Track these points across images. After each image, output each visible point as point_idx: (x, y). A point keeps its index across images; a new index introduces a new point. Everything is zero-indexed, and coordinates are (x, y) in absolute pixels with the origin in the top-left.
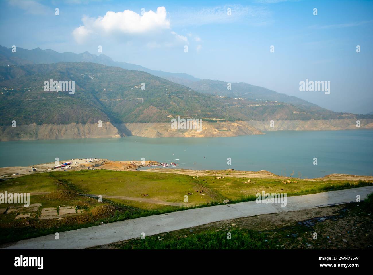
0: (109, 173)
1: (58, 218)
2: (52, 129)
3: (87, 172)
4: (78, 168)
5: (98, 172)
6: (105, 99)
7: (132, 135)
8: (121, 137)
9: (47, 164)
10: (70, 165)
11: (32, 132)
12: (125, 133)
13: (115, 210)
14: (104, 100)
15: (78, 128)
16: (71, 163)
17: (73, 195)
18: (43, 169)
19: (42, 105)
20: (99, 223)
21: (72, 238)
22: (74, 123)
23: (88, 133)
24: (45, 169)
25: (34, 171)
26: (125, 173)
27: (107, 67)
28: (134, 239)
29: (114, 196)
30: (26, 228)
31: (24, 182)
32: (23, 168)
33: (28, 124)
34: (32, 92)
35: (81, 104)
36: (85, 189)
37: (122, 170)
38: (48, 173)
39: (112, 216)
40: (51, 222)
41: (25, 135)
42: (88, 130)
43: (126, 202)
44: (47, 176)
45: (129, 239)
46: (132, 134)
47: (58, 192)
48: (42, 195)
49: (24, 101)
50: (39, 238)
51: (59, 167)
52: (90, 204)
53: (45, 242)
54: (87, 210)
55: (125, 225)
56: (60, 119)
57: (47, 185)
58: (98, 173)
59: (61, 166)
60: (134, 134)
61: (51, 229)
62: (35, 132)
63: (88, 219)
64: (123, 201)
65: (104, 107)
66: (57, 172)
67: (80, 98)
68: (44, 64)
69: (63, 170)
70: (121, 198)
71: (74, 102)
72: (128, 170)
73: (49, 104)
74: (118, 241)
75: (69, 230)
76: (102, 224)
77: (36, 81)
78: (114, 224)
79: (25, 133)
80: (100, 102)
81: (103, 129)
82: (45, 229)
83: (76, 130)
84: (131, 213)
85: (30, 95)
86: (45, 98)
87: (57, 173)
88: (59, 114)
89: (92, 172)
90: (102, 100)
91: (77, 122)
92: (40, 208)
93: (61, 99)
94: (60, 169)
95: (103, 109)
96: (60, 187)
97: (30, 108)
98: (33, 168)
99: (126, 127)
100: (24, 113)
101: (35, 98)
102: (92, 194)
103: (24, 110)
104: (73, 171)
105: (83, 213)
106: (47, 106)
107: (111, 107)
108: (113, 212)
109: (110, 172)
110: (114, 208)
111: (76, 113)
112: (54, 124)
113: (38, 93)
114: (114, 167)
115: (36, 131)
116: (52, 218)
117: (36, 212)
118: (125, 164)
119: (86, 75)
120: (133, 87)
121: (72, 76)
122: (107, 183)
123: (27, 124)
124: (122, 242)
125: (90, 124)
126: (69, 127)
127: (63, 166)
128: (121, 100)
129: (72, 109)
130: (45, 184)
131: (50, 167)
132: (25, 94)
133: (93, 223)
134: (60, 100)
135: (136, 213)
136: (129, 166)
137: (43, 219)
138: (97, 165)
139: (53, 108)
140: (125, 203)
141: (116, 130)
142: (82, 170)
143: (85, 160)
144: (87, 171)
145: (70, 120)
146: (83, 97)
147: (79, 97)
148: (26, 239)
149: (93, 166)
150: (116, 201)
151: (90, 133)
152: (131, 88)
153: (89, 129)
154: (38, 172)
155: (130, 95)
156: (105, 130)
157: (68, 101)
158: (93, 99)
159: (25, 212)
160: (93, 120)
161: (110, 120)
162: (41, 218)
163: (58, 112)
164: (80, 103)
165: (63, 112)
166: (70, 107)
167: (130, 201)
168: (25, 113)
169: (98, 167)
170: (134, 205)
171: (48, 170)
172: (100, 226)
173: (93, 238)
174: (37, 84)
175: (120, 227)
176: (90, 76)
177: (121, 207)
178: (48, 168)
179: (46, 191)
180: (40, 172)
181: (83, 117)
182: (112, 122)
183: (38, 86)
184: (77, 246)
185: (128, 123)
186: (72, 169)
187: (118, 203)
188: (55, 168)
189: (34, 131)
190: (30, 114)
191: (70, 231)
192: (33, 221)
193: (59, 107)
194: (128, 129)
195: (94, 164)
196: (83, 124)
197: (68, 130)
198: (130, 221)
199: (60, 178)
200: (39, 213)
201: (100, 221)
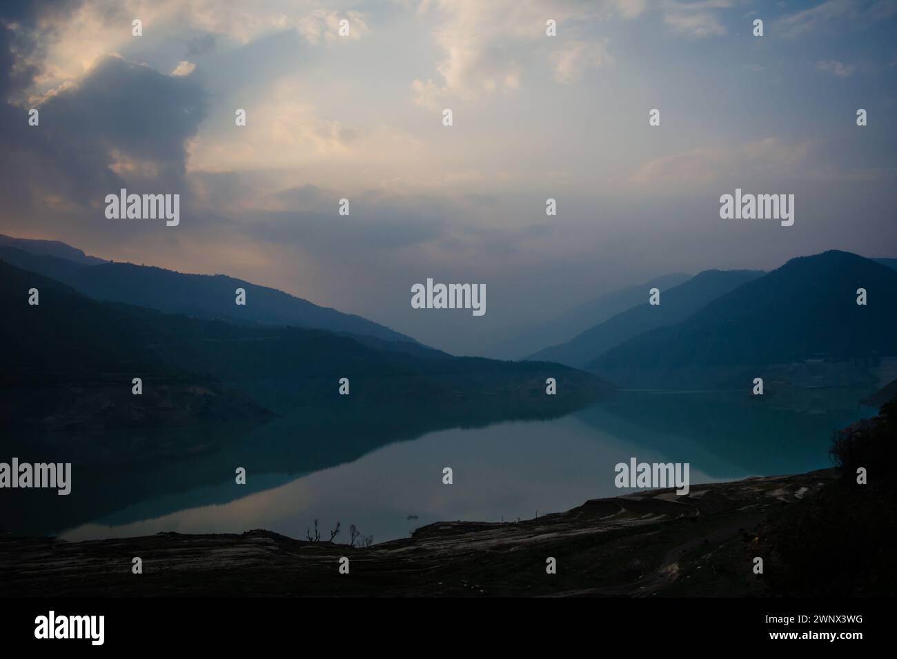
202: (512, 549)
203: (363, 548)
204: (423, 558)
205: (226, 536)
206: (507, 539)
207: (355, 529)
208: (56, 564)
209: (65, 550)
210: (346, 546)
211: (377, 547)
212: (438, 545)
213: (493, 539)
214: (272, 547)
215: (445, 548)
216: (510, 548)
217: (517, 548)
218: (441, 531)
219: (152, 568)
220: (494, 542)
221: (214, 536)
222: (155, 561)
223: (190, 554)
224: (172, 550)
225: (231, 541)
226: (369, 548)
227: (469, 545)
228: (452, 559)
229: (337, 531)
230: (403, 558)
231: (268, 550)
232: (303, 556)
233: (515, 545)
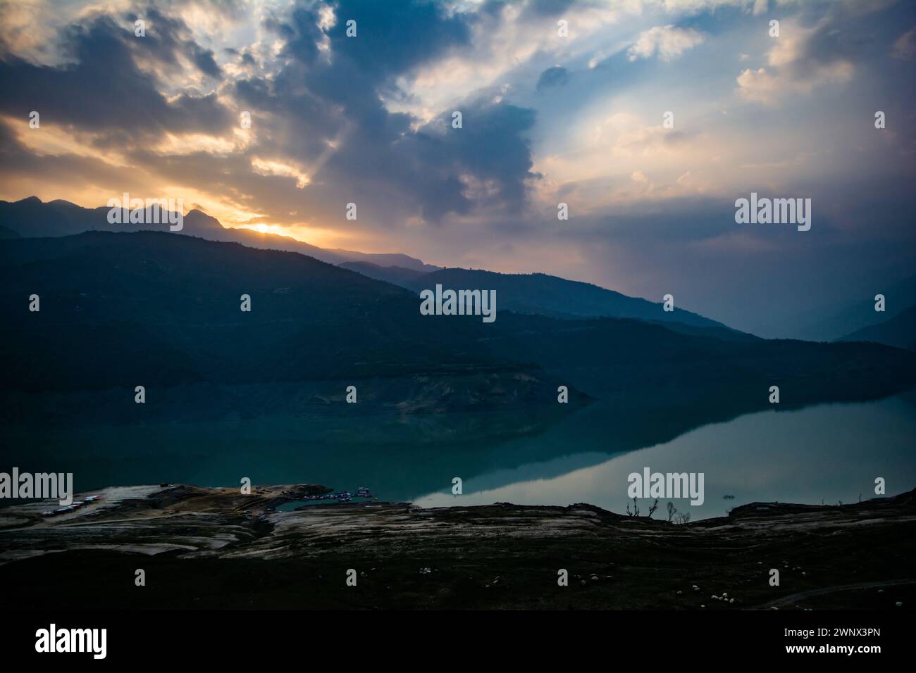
94: (69, 515)
202: (835, 533)
203: (681, 524)
204: (740, 537)
205: (553, 508)
206: (829, 522)
207: (672, 507)
208: (413, 526)
209: (419, 515)
210: (664, 521)
211: (695, 524)
212: (757, 525)
213: (813, 521)
214: (595, 520)
215: (763, 529)
216: (833, 532)
217: (840, 532)
218: (758, 511)
219: (490, 534)
220: (815, 525)
221: (542, 508)
222: (494, 527)
223: (522, 523)
224: (507, 519)
225: (557, 512)
226: (687, 525)
227: (788, 527)
228: (770, 539)
229: (655, 508)
230: (720, 536)
231: (592, 522)
232: (623, 530)
233: (837, 528)
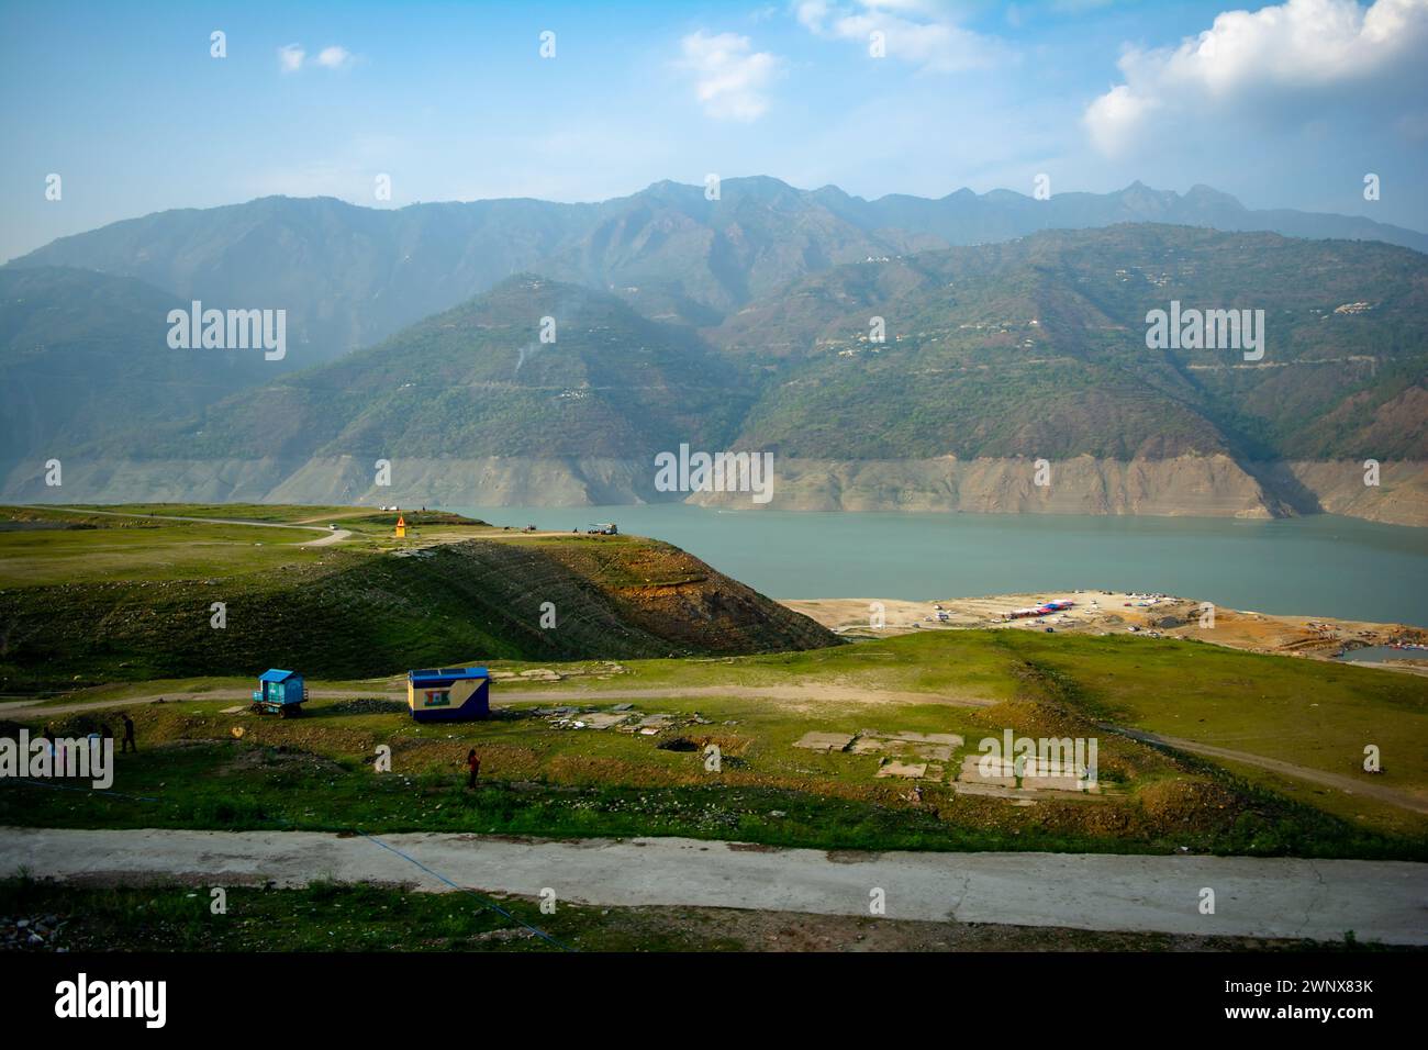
0: (1217, 657)
1: (1018, 800)
2: (1007, 476)
3: (1128, 643)
4: (1096, 624)
5: (1172, 648)
6: (1209, 365)
7: (1320, 511)
8: (1270, 517)
9: (988, 601)
10: (1067, 613)
11: (939, 485)
12: (1287, 500)
13: (1233, 806)
14: (1205, 367)
15: (1101, 475)
16: (1073, 605)
17: (1072, 724)
18: (973, 615)
19: (976, 391)
20: (1170, 847)
21: (1067, 881)
22: (1088, 457)
23: (1139, 495)
24: (981, 617)
25: (943, 619)
26: (1286, 667)
27: (1220, 237)
28: (1313, 941)
29: (1232, 752)
30: (909, 813)
31: (910, 656)
32: (909, 608)
33: (929, 457)
34: (943, 346)
35: (1115, 383)
36: (1119, 710)
37: (1273, 653)
38: (989, 631)
39: (1225, 831)
40: (993, 809)
41: (917, 494)
42: (1140, 484)
43: (1285, 784)
44: (985, 644)
45: (1293, 935)
46: (1320, 507)
47: (1022, 705)
48: (967, 708)
49: (915, 376)
50: (952, 855)
51: (1027, 615)
52: (1136, 767)
53: (971, 874)
54: (1124, 788)
55: (1277, 878)
56: (1039, 441)
57: (987, 673)
58: (1175, 653)
59: (1034, 610)
60: (1331, 506)
61: (993, 833)
62: (950, 484)
63: (1127, 823)
64: (1272, 776)
65: (1206, 395)
66: (1021, 631)
67: (1113, 361)
68: (985, 242)
69: (1041, 629)
70: (1263, 765)
71: (1089, 379)
72: (1296, 654)
73: (999, 388)
74: (1244, 934)
75: (1058, 852)
76: (1183, 852)
77: (956, 305)
78: (1230, 862)
79: (920, 488)
80: (1189, 376)
81: (1198, 484)
82: (971, 831)
83: (1095, 481)
84: (1305, 833)
85: (938, 356)
86: (988, 364)
87: (1021, 635)
88: (1035, 421)
89: (1148, 645)
90: (1196, 367)
91: (1100, 451)
92: (960, 752)
93: (1041, 366)
94: (1031, 621)
95: (1199, 404)
96: (1029, 688)
97: (936, 399)
98: (940, 608)
99: (1297, 476)
100: (917, 417)
101: (953, 367)
102: (1144, 730)
103: (916, 409)
104: (1080, 636)
105: (1109, 797)
106: (992, 394)
107: (1235, 395)
108: (1227, 815)
109: (1223, 652)
110: (1231, 799)
111: (1093, 417)
112: (1013, 460)
113: (962, 349)
114: (1237, 634)
115: (952, 482)
116: (995, 794)
117: (943, 763)
118: (1286, 629)
119: (1135, 272)
120: (1329, 310)
121: (1082, 280)
122: (1206, 695)
123: (924, 456)
124: (1262, 942)
125: (1147, 461)
126: (1069, 470)
127: (1041, 614)
128: (1277, 365)
129: (1082, 403)
130: (977, 668)
131: (998, 610)
132: (920, 352)
133: (1147, 842)
134: (1037, 372)
135: (1326, 838)
136: (1304, 636)
137: (967, 792)
138: (1170, 622)
139: (1014, 400)
140: (1278, 788)
141: (1251, 488)
142: (1112, 634)
143: (1123, 596)
144: (1127, 641)
145: (1072, 445)
146: (1124, 356)
147: (1108, 359)
148: (912, 849)
149: (1154, 624)
150: (1239, 772)
151: (1145, 495)
152: (1320, 315)
153: (1143, 480)
154: (954, 625)
155: (1317, 343)
156: (1207, 484)
157: (1066, 373)
158: (1159, 364)
159: (907, 758)
160: (1160, 444)
161: (1227, 449)
162: (960, 789)
163: (1032, 415)
164: (1113, 380)
165: (1049, 415)
166: (1072, 397)
167: (1303, 785)
168: (920, 420)
169: (1173, 630)
170: (1319, 802)
171: (989, 621)
172: (1175, 860)
173: (1144, 898)
174: (958, 317)
175: (1258, 881)
176: (1149, 276)
177: (1263, 801)
178: (989, 617)
179: (981, 696)
180: (961, 625)
181: (1122, 434)
182: (1236, 456)
183: (964, 323)
184: (1083, 916)
185: (1305, 460)
186: (1073, 626)
187: (1248, 782)
188: (1014, 617)
189: (948, 480)
190: (934, 424)
191: (1059, 855)
192: (932, 792)
193: (1034, 398)
194: (1304, 486)
195: (1156, 616)
196: (1120, 459)
197: (1066, 482)
198: (1299, 865)
199: (1032, 656)
200: (952, 769)
201: (1175, 841)
